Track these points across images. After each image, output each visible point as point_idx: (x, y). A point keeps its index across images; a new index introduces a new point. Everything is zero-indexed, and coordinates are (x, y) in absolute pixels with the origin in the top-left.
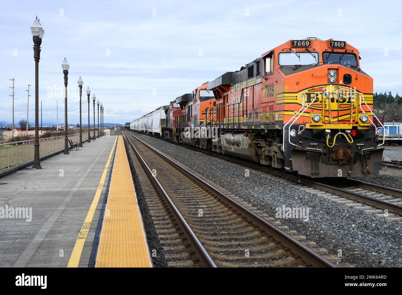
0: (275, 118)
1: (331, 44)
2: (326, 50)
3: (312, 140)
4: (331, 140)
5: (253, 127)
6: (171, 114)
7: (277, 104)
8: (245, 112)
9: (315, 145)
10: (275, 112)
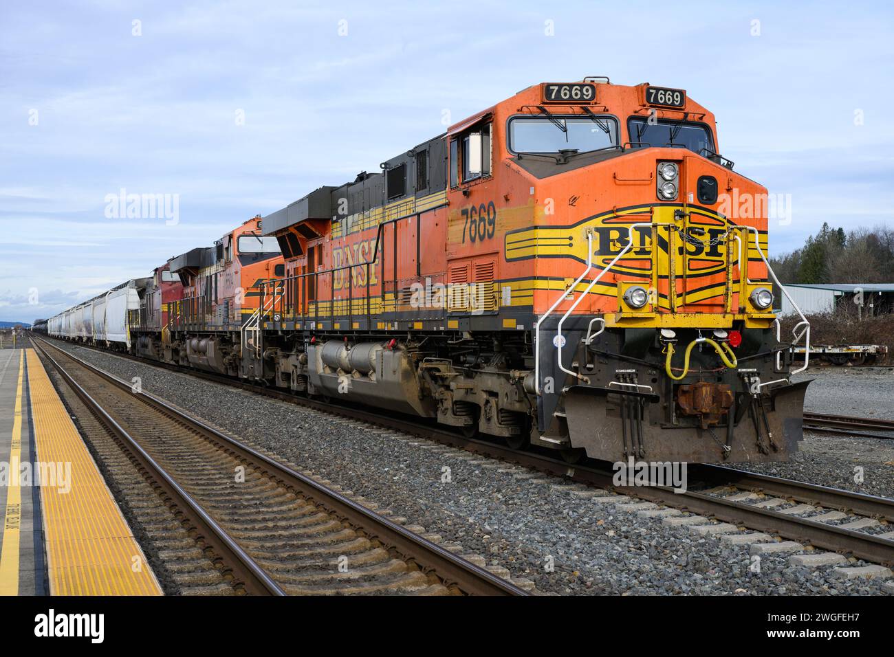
0: (500, 298)
1: (649, 95)
2: (635, 112)
3: (621, 359)
4: (678, 362)
5: (418, 326)
6: (157, 298)
7: (509, 261)
8: (390, 287)
9: (630, 374)
10: (500, 281)
